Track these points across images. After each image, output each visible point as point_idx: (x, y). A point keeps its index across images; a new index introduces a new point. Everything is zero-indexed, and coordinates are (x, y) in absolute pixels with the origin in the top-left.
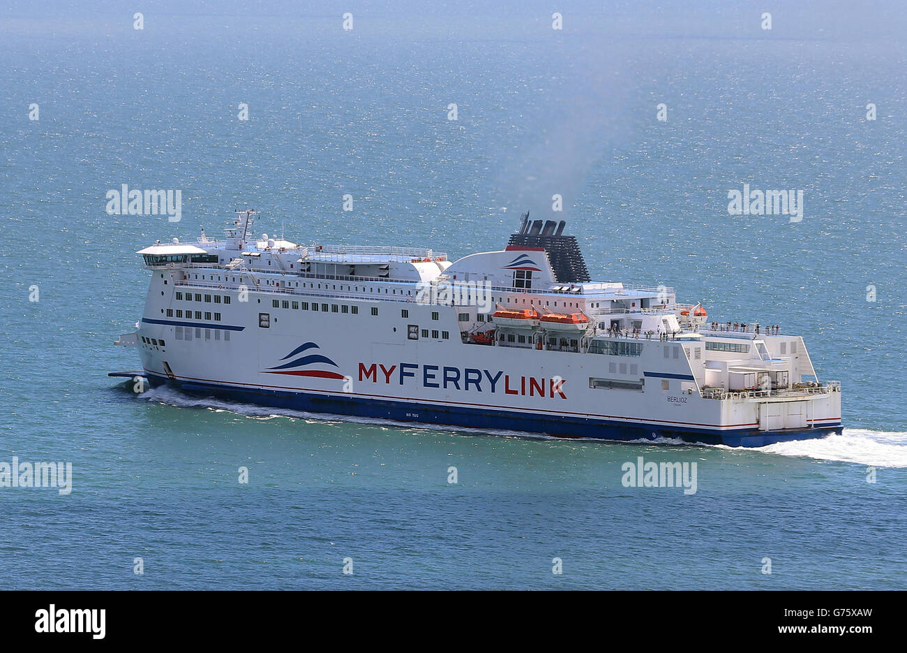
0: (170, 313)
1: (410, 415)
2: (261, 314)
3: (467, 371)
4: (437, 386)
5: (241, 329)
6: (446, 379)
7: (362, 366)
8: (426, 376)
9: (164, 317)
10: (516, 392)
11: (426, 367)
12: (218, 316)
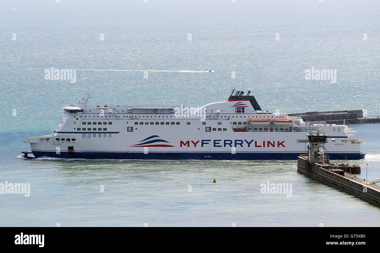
0: (79, 129)
1: (207, 157)
2: (128, 127)
3: (236, 141)
4: (221, 146)
5: (118, 133)
6: (225, 144)
7: (182, 142)
8: (215, 143)
9: (76, 131)
10: (261, 146)
11: (215, 141)
12: (105, 129)
